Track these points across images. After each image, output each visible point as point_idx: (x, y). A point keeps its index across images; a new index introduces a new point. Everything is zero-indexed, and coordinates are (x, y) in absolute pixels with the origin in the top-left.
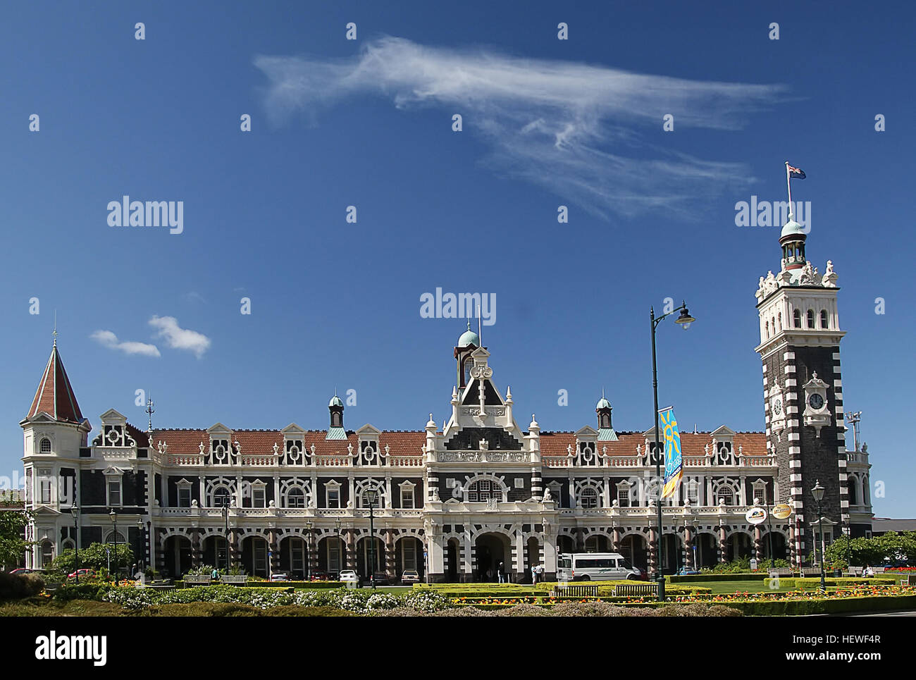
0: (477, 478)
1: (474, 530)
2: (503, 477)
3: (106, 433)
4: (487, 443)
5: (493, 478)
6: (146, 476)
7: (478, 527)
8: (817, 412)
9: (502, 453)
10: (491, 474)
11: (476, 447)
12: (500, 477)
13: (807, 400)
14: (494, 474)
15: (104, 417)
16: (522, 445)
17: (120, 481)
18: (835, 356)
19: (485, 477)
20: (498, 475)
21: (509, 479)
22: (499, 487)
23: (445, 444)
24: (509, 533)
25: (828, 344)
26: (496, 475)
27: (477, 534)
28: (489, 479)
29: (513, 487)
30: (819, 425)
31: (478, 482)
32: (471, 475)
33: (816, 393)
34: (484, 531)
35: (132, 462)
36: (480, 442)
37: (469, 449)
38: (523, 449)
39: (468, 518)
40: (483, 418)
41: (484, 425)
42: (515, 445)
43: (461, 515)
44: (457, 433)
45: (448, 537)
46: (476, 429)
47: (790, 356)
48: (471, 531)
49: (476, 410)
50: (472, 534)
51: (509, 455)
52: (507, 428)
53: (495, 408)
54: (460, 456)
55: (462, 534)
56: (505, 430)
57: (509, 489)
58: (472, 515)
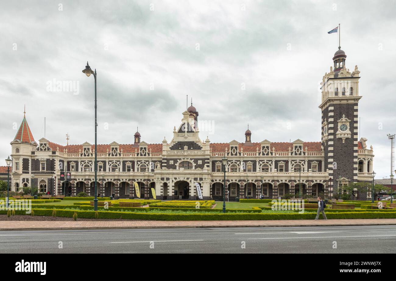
0: (182, 160)
1: (174, 180)
2: (193, 160)
3: (41, 146)
4: (187, 147)
5: (189, 160)
6: (55, 161)
7: (175, 179)
8: (344, 132)
9: (193, 151)
11: (183, 149)
13: (339, 127)
14: (189, 159)
15: (40, 141)
16: (202, 148)
17: (45, 162)
18: (355, 108)
19: (186, 160)
20: (191, 159)
21: (196, 161)
22: (191, 164)
23: (170, 148)
24: (188, 181)
25: (352, 102)
26: (190, 159)
27: (175, 181)
28: (187, 161)
29: (197, 164)
30: (344, 138)
31: (183, 162)
32: (180, 159)
33: (344, 124)
34: (178, 180)
35: (50, 156)
36: (184, 147)
37: (180, 149)
38: (202, 149)
39: (171, 175)
40: (186, 138)
41: (186, 140)
42: (199, 148)
43: (168, 174)
44: (175, 144)
45: (163, 182)
46: (183, 142)
47: (331, 108)
48: (172, 180)
49: (184, 135)
50: (173, 181)
51: (196, 152)
52: (196, 141)
53: (192, 134)
54: (176, 152)
55: (168, 181)
56: (195, 142)
57: (195, 164)
58: (173, 174)
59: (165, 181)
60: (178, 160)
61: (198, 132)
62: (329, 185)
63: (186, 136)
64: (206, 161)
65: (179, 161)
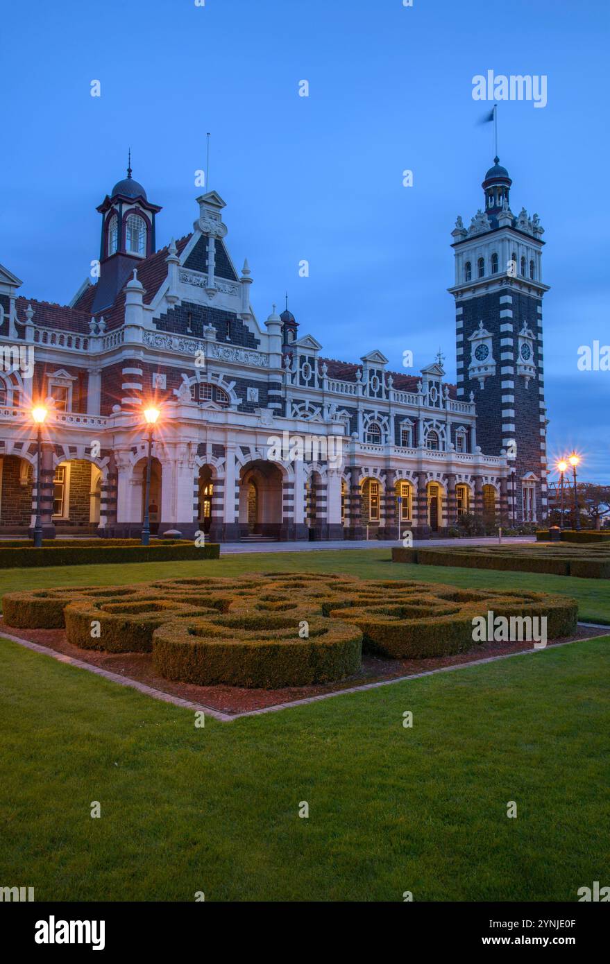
1: (240, 455)
2: (233, 384)
4: (215, 329)
5: (220, 382)
7: (245, 450)
8: (527, 362)
9: (233, 348)
10: (218, 376)
11: (199, 333)
12: (229, 383)
13: (520, 349)
14: (221, 376)
16: (259, 342)
18: (539, 310)
19: (210, 379)
20: (228, 379)
21: (242, 386)
22: (228, 397)
23: (155, 320)
24: (286, 464)
25: (536, 295)
26: (225, 378)
27: (244, 460)
28: (204, 381)
29: (245, 400)
31: (202, 384)
32: (191, 374)
33: (526, 342)
34: (254, 456)
36: (205, 328)
37: (188, 334)
38: (260, 348)
39: (234, 434)
40: (210, 293)
41: (212, 303)
42: (250, 342)
43: (224, 428)
44: (173, 307)
45: (201, 462)
46: (201, 308)
47: (508, 299)
48: (236, 457)
49: (202, 279)
50: (237, 460)
51: (243, 353)
52: (241, 314)
53: (228, 283)
54: (176, 342)
55: (221, 460)
56: (239, 317)
57: (240, 401)
58: (241, 430)
59: (209, 458)
60: (184, 376)
61: (249, 281)
62: (509, 491)
63: (212, 284)
64: (271, 392)
65: (188, 382)
